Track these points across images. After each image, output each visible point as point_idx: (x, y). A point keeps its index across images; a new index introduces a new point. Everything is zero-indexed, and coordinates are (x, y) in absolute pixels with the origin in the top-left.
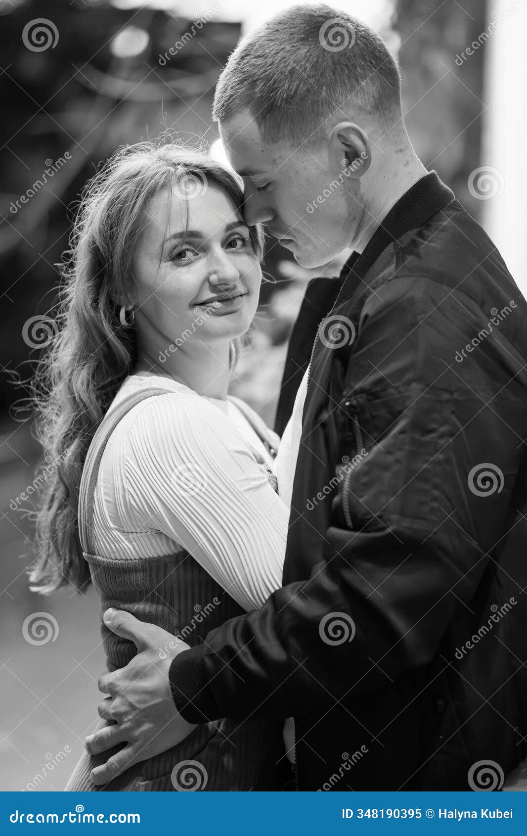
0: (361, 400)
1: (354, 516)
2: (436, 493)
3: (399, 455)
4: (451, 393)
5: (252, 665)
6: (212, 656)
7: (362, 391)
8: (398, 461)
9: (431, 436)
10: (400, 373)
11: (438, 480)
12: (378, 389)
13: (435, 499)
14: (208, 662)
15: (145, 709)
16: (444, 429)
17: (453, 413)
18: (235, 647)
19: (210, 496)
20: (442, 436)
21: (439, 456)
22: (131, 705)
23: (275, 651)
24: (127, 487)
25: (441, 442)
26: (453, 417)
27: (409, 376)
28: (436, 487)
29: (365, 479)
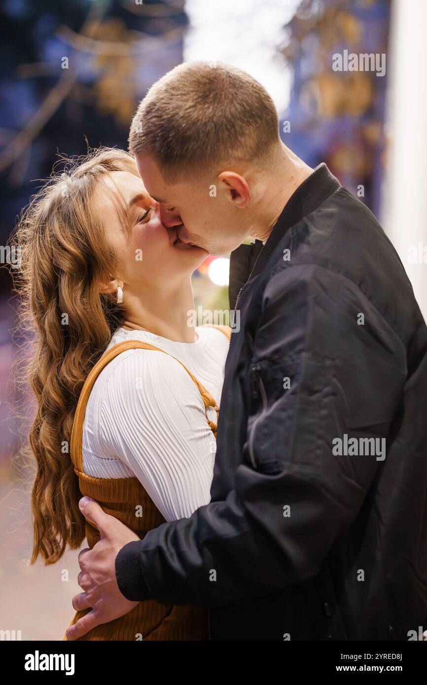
0: (264, 366)
1: (257, 460)
2: (320, 442)
3: (291, 412)
4: (334, 360)
5: (176, 564)
6: (146, 552)
7: (264, 358)
8: (290, 418)
9: (318, 395)
10: (292, 344)
11: (321, 432)
12: (276, 357)
13: (319, 447)
14: (144, 557)
15: (101, 585)
16: (327, 390)
17: (335, 376)
18: (165, 548)
19: (160, 442)
20: (326, 395)
21: (324, 412)
22: (92, 581)
23: (194, 557)
24: (102, 424)
25: (326, 400)
26: (335, 380)
27: (300, 347)
28: (320, 437)
29: (265, 431)
